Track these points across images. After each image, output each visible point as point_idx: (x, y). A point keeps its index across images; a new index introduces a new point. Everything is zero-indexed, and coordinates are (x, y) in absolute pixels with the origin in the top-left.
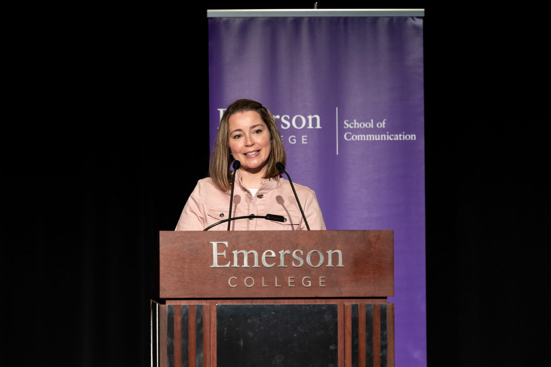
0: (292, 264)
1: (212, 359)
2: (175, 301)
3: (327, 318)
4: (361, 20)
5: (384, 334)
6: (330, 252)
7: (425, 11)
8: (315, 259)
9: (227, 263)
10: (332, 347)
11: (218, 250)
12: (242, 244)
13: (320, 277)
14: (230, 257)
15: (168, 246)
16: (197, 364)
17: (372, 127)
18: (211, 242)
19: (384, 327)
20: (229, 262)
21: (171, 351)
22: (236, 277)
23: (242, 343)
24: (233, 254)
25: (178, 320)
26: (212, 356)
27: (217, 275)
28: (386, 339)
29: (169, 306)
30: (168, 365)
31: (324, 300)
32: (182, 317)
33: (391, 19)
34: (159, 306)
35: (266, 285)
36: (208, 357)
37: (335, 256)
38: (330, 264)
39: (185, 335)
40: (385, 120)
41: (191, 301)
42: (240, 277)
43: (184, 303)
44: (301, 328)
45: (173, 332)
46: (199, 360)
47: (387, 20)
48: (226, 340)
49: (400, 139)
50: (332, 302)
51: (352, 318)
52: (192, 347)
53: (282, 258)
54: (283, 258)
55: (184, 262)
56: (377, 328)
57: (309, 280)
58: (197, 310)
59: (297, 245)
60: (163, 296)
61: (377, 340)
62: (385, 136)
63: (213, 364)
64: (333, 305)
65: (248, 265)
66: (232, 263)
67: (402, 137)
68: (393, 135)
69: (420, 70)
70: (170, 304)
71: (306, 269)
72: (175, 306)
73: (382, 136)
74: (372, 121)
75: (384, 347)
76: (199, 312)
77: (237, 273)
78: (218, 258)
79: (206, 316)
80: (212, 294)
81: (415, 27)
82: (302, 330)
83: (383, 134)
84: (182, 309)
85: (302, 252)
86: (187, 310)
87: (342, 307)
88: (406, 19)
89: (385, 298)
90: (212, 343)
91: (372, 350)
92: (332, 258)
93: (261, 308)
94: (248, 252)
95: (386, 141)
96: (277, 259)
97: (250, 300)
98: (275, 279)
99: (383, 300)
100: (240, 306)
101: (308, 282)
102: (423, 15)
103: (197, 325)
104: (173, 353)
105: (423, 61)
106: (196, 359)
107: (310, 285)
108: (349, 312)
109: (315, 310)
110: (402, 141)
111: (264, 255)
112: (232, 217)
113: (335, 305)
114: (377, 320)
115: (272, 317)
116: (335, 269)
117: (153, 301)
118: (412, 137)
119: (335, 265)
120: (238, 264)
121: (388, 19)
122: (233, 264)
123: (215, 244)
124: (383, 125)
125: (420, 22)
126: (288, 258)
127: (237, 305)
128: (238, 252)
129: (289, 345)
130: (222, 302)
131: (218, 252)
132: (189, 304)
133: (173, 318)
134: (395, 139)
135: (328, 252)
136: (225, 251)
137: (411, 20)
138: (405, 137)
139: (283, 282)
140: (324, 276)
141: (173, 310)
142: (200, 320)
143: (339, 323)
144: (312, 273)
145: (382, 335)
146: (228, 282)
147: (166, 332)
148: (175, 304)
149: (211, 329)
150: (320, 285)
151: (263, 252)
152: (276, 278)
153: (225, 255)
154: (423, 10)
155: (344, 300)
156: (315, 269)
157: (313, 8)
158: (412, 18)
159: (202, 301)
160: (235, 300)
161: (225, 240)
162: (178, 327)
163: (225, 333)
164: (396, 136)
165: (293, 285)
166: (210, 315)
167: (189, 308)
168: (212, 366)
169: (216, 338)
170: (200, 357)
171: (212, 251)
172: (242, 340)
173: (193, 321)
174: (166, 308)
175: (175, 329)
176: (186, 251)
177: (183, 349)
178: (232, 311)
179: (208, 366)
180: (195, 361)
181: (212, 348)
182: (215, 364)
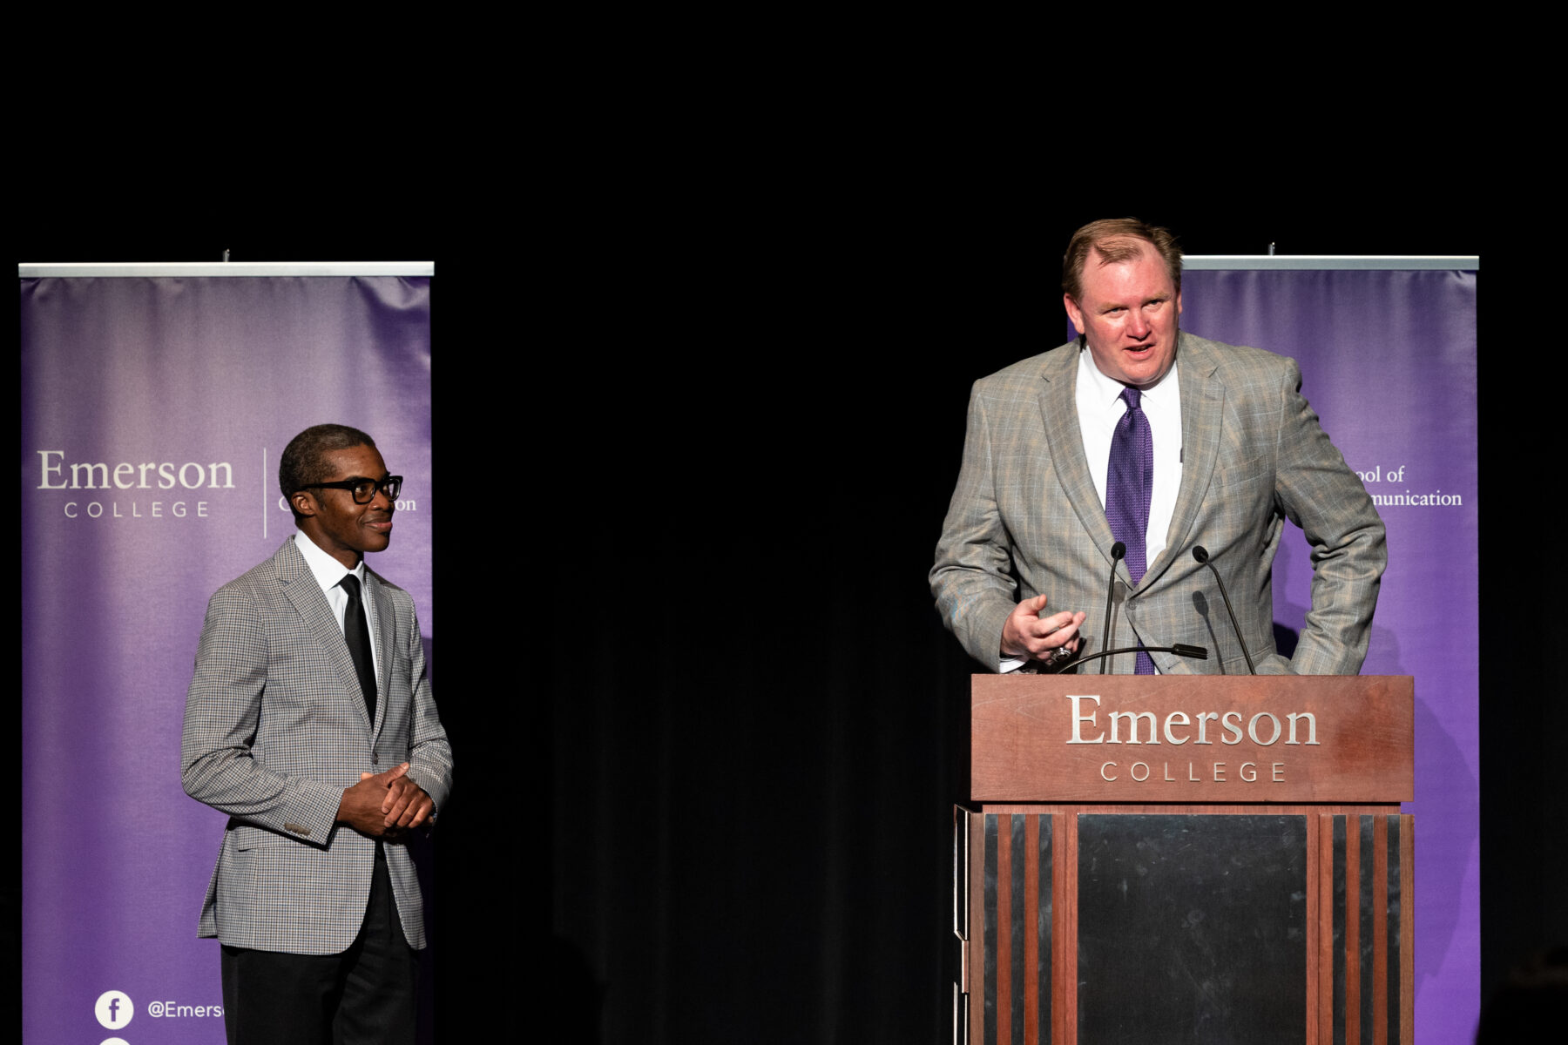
0: (1221, 738)
1: (1068, 916)
2: (999, 806)
3: (1287, 841)
4: (1360, 275)
5: (1395, 872)
6: (1293, 717)
7: (1481, 261)
8: (1265, 729)
9: (1099, 736)
10: (1296, 897)
11: (1081, 711)
12: (1126, 700)
13: (1274, 764)
14: (1104, 724)
15: (987, 702)
16: (1041, 926)
17: (1378, 480)
18: (1067, 697)
19: (1394, 859)
20: (1103, 734)
21: (991, 902)
22: (1116, 762)
23: (1125, 887)
24: (1110, 719)
25: (1005, 841)
26: (1068, 912)
27: (1079, 759)
28: (1398, 881)
29: (988, 816)
30: (986, 928)
31: (1281, 807)
32: (1013, 836)
33: (1416, 274)
34: (969, 815)
35: (1173, 777)
36: (1061, 912)
37: (1303, 725)
38: (1292, 739)
39: (1019, 871)
40: (1403, 467)
41: (1030, 807)
42: (1122, 762)
43: (1016, 810)
44: (1237, 860)
45: (996, 865)
46: (1044, 919)
47: (1407, 276)
48: (1094, 880)
49: (1432, 504)
50: (1297, 811)
51: (1334, 841)
52: (1031, 894)
53: (1202, 727)
54: (1204, 728)
55: (1018, 733)
56: (1381, 861)
57: (1253, 768)
58: (1042, 824)
59: (1231, 702)
60: (977, 796)
61: (1380, 884)
62: (1402, 497)
63: (1071, 925)
64: (1298, 816)
65: (1138, 739)
66: (1108, 736)
67: (1435, 500)
68: (1417, 497)
69: (1471, 372)
70: (990, 813)
71: (1246, 749)
72: (999, 816)
73: (1396, 497)
74: (1378, 468)
75: (1394, 898)
76: (1045, 827)
77: (1117, 754)
78: (1081, 724)
79: (1059, 837)
80: (1068, 795)
81: (1462, 291)
82: (1239, 864)
83: (1399, 494)
84: (1014, 821)
85: (1239, 716)
86: (1022, 824)
87: (1316, 821)
88: (1443, 274)
89: (1397, 804)
90: (1068, 887)
91: (1371, 903)
92: (1297, 728)
93: (1163, 821)
94: (1137, 715)
95: (1405, 506)
96: (1192, 730)
97: (1142, 807)
98: (1189, 767)
99: (1392, 808)
100: (1123, 817)
101: (1252, 772)
102: (1477, 268)
103: (1041, 853)
104: (995, 905)
105: (1475, 354)
106: (1038, 916)
107: (1255, 779)
108: (1328, 830)
109: (1264, 827)
110: (1436, 507)
111: (1168, 722)
112: (1108, 649)
113: (1302, 816)
114: (1382, 846)
115: (1182, 839)
116: (1302, 748)
117: (961, 808)
118: (1455, 500)
119: (1303, 742)
120: (1119, 738)
121: (1410, 274)
122: (1110, 738)
123: (1076, 700)
124: (1398, 476)
125: (1470, 282)
126: (1214, 728)
127: (1118, 815)
128: (1119, 714)
129: (1214, 893)
130: (1088, 809)
131: (1081, 715)
132: (1026, 812)
133: (996, 838)
134: (1422, 504)
135: (1288, 716)
136: (1095, 713)
137: (1453, 276)
138: (1441, 501)
139: (1203, 772)
140: (1282, 761)
141: (997, 823)
142: (1046, 843)
143: (1309, 850)
144: (1259, 756)
145: (1390, 874)
146: (1100, 771)
147: (983, 865)
148: (1000, 813)
149: (1068, 860)
150: (1274, 780)
151: (1167, 715)
152: (1191, 764)
153: (1094, 721)
154: (1477, 257)
155: (1320, 807)
156: (1264, 748)
157: (1266, 253)
158: (1456, 272)
159: (1052, 807)
160: (1114, 806)
161: (1095, 694)
162: (1004, 856)
163: (1093, 869)
164: (1424, 498)
165: (1222, 777)
166: (1066, 835)
167: (1026, 820)
168: (1068, 930)
169: (1076, 878)
170: (1047, 914)
171: (1070, 713)
172: (1125, 882)
173: (1034, 845)
174: (982, 821)
175: (999, 860)
176: (1022, 713)
177: (1014, 897)
178: (1107, 826)
179: (1061, 930)
180: (1037, 920)
181: (1068, 896)
182: (1073, 926)
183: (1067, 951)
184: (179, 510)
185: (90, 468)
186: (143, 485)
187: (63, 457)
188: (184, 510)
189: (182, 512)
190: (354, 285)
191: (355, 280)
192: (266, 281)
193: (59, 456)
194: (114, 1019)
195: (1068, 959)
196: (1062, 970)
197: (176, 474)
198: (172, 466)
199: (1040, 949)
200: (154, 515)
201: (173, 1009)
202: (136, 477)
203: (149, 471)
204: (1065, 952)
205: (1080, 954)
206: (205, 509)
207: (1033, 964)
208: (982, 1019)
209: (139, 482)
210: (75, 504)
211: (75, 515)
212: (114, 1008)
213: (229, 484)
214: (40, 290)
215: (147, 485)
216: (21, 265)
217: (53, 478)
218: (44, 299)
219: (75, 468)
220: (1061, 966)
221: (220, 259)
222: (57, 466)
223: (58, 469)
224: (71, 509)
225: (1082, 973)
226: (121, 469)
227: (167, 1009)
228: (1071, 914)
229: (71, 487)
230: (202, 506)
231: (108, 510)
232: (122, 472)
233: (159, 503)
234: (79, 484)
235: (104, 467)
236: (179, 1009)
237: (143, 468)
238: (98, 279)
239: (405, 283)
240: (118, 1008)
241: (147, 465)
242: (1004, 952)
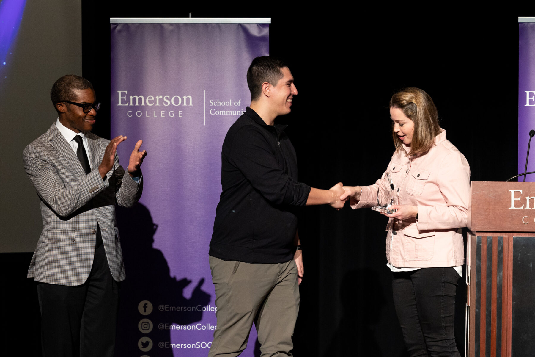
2: (482, 233)
9: (522, 206)
11: (515, 196)
12: (532, 192)
14: (524, 202)
15: (478, 193)
16: (498, 280)
18: (509, 190)
20: (523, 205)
21: (478, 271)
22: (528, 216)
23: (531, 265)
24: (526, 199)
25: (484, 247)
27: (514, 215)
29: (478, 237)
30: (476, 280)
32: (487, 245)
36: (506, 275)
39: (490, 259)
41: (494, 233)
42: (531, 216)
43: (489, 235)
45: (481, 256)
46: (499, 277)
48: (519, 262)
52: (494, 268)
55: (490, 204)
58: (499, 240)
60: (474, 229)
63: (510, 281)
66: (525, 206)
70: (478, 235)
76: (500, 241)
77: (529, 213)
78: (515, 201)
79: (505, 245)
80: (509, 229)
84: (488, 239)
86: (491, 240)
90: (509, 265)
100: (531, 237)
103: (498, 251)
104: (480, 272)
106: (497, 276)
120: (529, 207)
122: (526, 207)
123: (513, 192)
127: (529, 237)
128: (530, 198)
130: (517, 235)
131: (515, 198)
132: (493, 236)
136: (520, 197)
141: (481, 240)
142: (500, 248)
146: (522, 219)
147: (476, 256)
148: (483, 236)
149: (509, 255)
153: (520, 200)
159: (503, 233)
160: (527, 234)
161: (521, 189)
162: (484, 253)
163: (519, 258)
166: (508, 244)
167: (493, 239)
168: (509, 282)
169: (512, 261)
170: (501, 275)
171: (510, 197)
172: (531, 263)
173: (496, 248)
174: (476, 239)
175: (482, 254)
176: (491, 197)
177: (488, 269)
178: (525, 241)
179: (506, 281)
180: (497, 278)
181: (509, 269)
182: (511, 280)
183: (508, 290)
184: (171, 114)
185: (137, 98)
186: (158, 104)
187: (127, 93)
188: (173, 114)
189: (172, 115)
190: (240, 26)
191: (240, 25)
192: (206, 25)
193: (125, 93)
194: (145, 311)
195: (509, 293)
196: (506, 298)
197: (170, 100)
198: (169, 97)
199: (498, 289)
200: (162, 116)
201: (168, 308)
202: (155, 101)
203: (160, 99)
204: (507, 290)
205: (513, 291)
206: (181, 114)
207: (495, 295)
208: (474, 316)
209: (156, 103)
210: (131, 112)
211: (131, 116)
212: (145, 307)
213: (191, 104)
214: (118, 28)
215: (159, 104)
216: (111, 18)
217: (123, 101)
218: (120, 31)
219: (131, 97)
220: (506, 296)
221: (188, 16)
222: (124, 97)
223: (125, 98)
224: (130, 114)
225: (514, 299)
226: (149, 98)
227: (166, 308)
228: (510, 276)
229: (130, 105)
230: (180, 113)
231: (144, 114)
232: (149, 99)
233: (164, 111)
234: (133, 104)
235: (142, 97)
236: (170, 308)
237: (157, 98)
238: (141, 24)
239: (260, 26)
240: (147, 307)
241: (159, 97)
242: (483, 290)
